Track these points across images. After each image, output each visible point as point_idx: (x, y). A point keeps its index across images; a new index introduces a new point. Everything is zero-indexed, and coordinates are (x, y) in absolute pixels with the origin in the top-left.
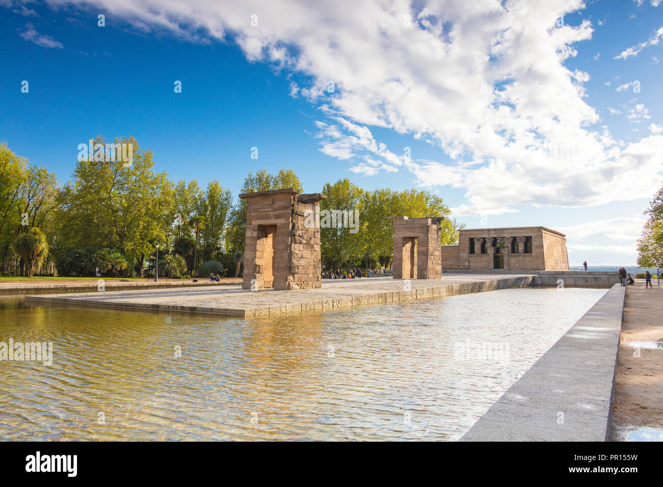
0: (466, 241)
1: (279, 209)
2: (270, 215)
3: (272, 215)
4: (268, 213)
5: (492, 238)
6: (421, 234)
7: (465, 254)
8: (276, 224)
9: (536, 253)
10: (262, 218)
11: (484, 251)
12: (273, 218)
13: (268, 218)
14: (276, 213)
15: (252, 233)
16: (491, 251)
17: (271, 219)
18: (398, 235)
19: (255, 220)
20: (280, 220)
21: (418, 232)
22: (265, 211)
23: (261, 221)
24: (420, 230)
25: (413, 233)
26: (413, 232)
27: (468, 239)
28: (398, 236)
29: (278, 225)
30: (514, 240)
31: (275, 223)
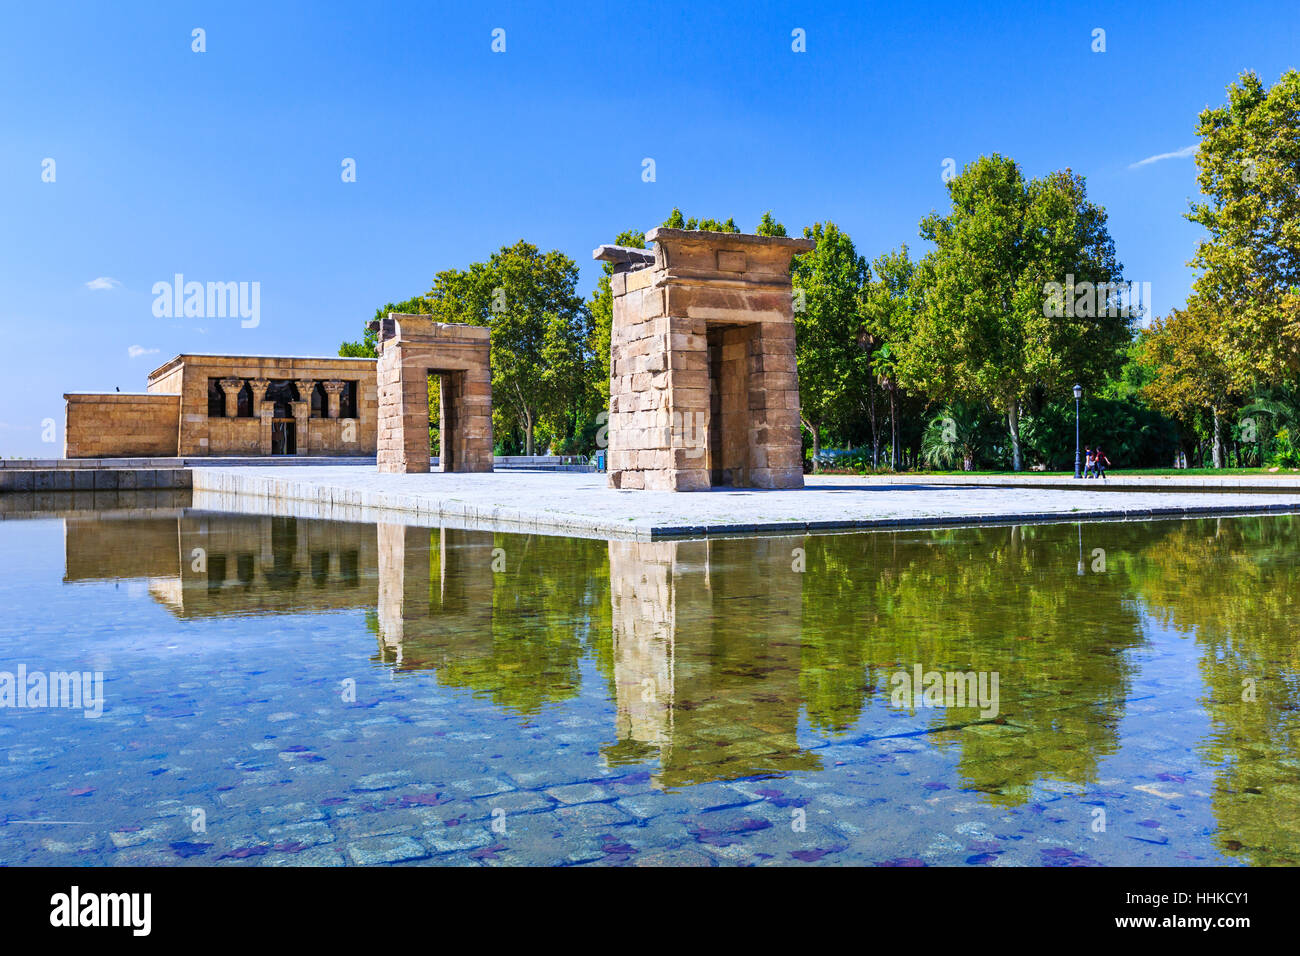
0: (202, 383)
1: (762, 283)
2: (739, 297)
3: (744, 299)
4: (734, 293)
5: (268, 379)
6: (475, 364)
7: (199, 419)
8: (760, 323)
9: (367, 417)
10: (717, 302)
11: (246, 410)
12: (748, 305)
13: (734, 303)
14: (758, 293)
15: (690, 341)
16: (266, 412)
17: (744, 307)
18: (413, 361)
19: (697, 306)
20: (769, 313)
21: (468, 360)
22: (725, 287)
23: (713, 310)
24: (472, 355)
25: (453, 361)
26: (454, 357)
27: (206, 380)
28: (413, 366)
29: (765, 326)
30: (320, 387)
31: (758, 321)
